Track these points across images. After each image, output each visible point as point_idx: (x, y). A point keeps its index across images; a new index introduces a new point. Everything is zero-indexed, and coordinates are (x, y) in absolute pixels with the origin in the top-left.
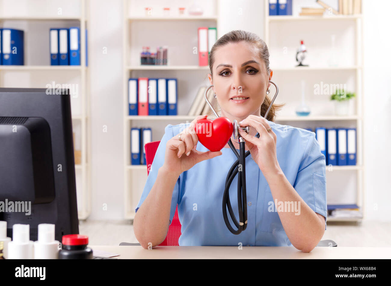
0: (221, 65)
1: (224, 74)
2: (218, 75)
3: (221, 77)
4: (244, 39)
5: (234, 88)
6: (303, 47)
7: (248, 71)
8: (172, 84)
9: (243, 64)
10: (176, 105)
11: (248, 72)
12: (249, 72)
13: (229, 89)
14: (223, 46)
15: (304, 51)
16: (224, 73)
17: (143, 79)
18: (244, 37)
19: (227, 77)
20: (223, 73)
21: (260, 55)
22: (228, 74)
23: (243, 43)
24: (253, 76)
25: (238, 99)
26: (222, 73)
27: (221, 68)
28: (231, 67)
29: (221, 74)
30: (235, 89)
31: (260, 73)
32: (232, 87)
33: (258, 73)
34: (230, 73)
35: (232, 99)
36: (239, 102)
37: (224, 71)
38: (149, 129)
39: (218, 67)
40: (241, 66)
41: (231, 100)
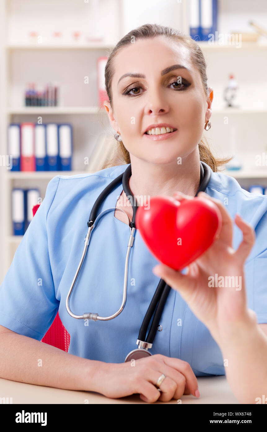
0: (126, 76)
1: (131, 93)
2: (121, 95)
3: (126, 98)
4: (162, 33)
5: (151, 112)
6: (233, 83)
7: (173, 84)
8: (65, 132)
9: (163, 71)
10: (70, 159)
11: (172, 86)
12: (174, 86)
13: (142, 115)
14: (127, 45)
15: (234, 89)
16: (132, 90)
17: (28, 124)
18: (162, 30)
19: (138, 96)
20: (130, 91)
21: (192, 59)
22: (138, 92)
23: (162, 39)
24: (182, 92)
25: (157, 131)
26: (128, 90)
27: (127, 81)
28: (143, 77)
29: (127, 92)
30: (152, 114)
31: (193, 87)
32: (146, 111)
33: (190, 87)
34: (141, 90)
35: (146, 133)
36: (160, 137)
37: (132, 87)
38: (36, 189)
39: (120, 80)
40: (160, 75)
41: (145, 136)
